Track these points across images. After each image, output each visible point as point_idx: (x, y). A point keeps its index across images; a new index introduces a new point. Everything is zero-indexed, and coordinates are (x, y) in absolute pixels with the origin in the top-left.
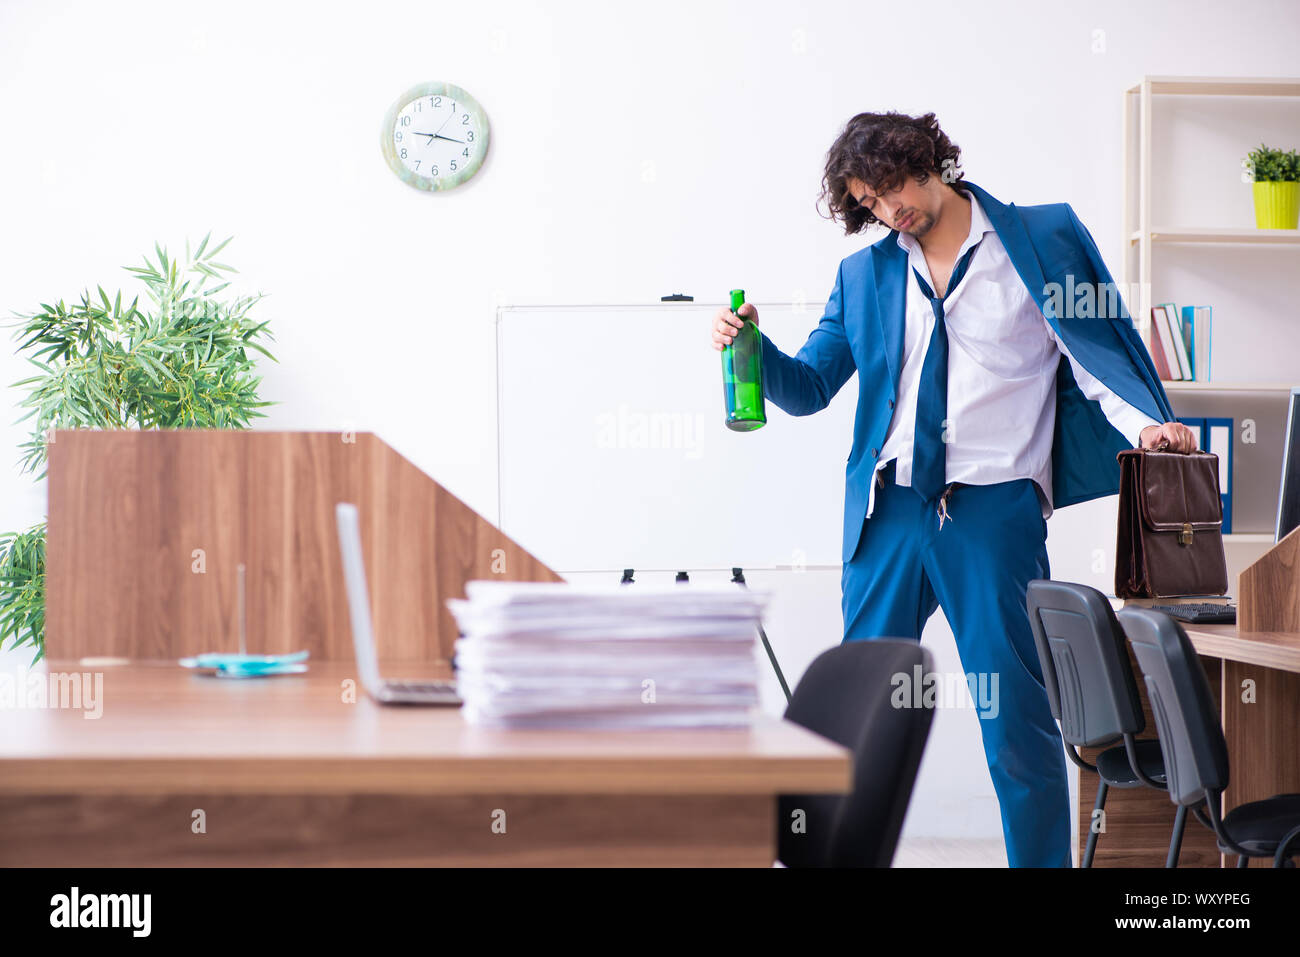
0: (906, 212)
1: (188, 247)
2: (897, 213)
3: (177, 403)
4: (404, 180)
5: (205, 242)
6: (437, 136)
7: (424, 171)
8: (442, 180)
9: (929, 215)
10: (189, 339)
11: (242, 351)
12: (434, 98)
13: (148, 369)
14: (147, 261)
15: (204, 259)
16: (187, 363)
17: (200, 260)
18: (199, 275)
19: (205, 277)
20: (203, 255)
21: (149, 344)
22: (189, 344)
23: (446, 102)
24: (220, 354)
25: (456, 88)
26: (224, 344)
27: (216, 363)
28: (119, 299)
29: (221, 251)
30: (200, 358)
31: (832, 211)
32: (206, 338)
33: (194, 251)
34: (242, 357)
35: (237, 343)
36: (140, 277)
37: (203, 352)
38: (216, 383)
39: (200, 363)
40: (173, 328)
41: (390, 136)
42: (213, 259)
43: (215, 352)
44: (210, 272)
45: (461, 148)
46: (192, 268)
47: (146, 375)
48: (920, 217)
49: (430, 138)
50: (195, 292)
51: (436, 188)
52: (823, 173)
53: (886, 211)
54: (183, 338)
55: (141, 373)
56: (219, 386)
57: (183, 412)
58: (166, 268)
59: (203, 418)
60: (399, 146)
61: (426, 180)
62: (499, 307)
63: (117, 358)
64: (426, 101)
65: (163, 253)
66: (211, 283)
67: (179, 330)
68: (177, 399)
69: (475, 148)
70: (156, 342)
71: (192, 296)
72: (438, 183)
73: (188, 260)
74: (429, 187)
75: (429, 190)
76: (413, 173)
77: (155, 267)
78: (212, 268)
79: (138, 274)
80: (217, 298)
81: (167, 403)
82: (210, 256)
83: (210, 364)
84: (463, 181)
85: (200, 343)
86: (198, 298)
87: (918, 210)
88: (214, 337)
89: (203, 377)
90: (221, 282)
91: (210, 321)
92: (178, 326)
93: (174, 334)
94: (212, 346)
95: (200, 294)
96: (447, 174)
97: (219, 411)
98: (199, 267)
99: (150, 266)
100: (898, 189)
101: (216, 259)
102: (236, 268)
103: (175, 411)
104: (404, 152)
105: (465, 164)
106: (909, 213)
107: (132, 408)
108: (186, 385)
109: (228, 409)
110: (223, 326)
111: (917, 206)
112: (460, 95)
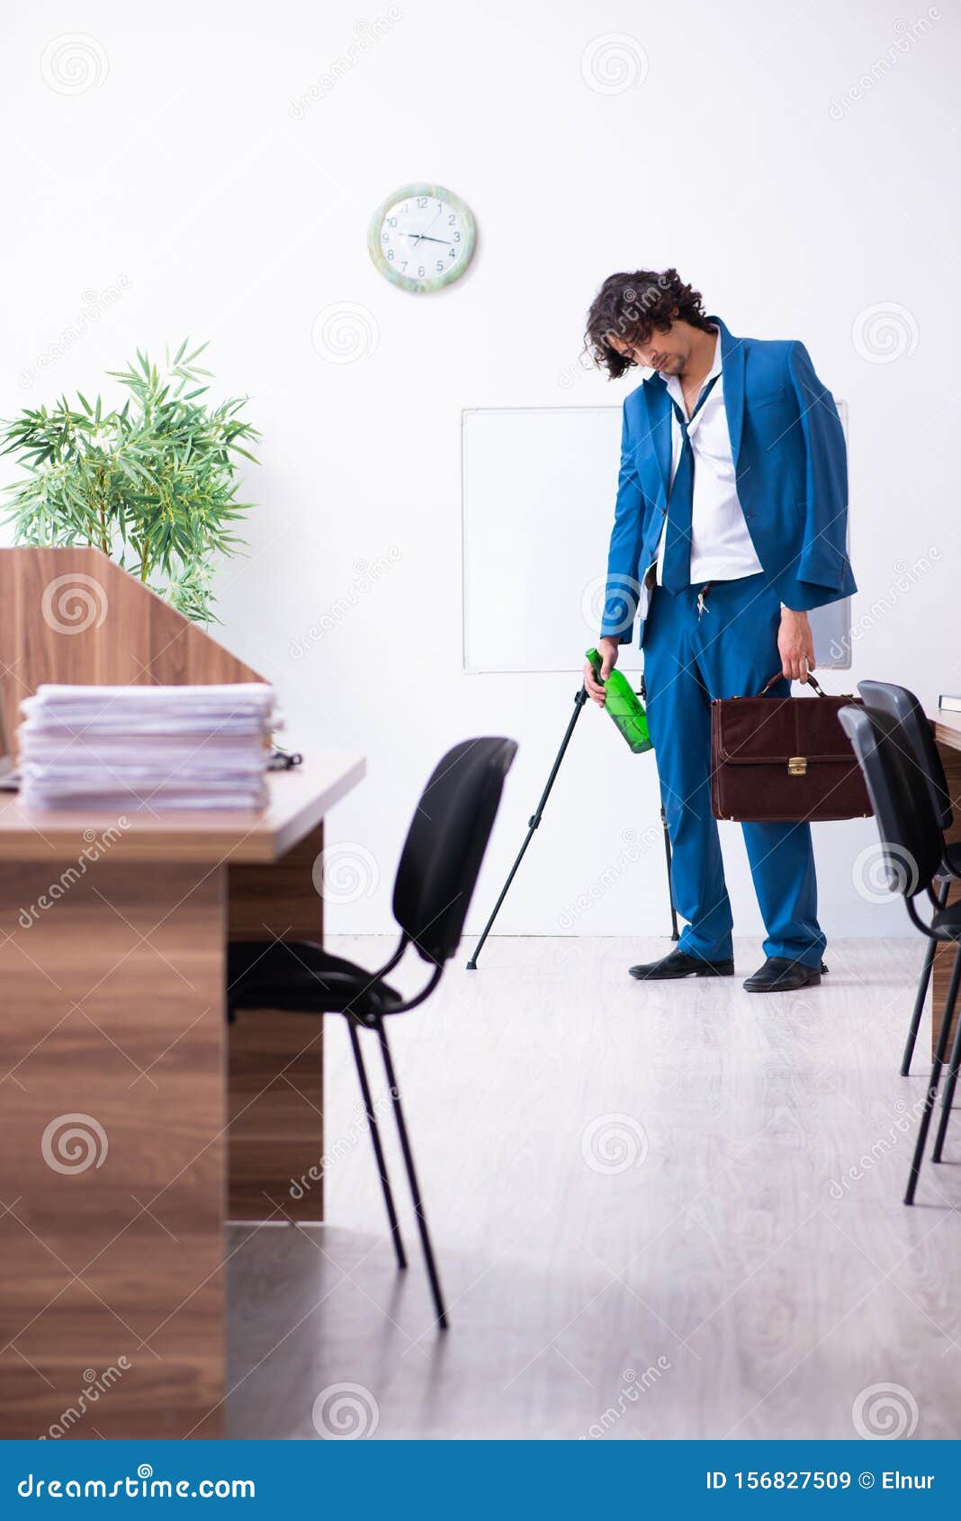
0: (661, 357)
1: (168, 352)
2: (653, 360)
3: (158, 506)
4: (392, 281)
5: (184, 347)
6: (423, 237)
7: (411, 272)
8: (428, 281)
9: (680, 357)
10: (170, 442)
11: (224, 452)
12: (420, 198)
13: (129, 473)
14: (131, 368)
15: (184, 363)
16: (170, 466)
17: (179, 364)
18: (179, 380)
19: (183, 384)
20: (184, 358)
21: (130, 448)
22: (170, 447)
23: (432, 202)
24: (199, 457)
25: (442, 188)
26: (204, 447)
27: (194, 467)
28: (99, 403)
29: (199, 356)
30: (180, 460)
31: (597, 361)
32: (186, 441)
33: (173, 357)
34: (222, 459)
35: (218, 446)
36: (123, 382)
37: (183, 455)
38: (193, 487)
39: (179, 466)
40: (154, 432)
41: (377, 237)
42: (191, 364)
43: (194, 455)
44: (188, 376)
45: (447, 249)
46: (171, 373)
47: (128, 479)
48: (673, 360)
49: (416, 239)
50: (176, 396)
51: (423, 289)
52: (585, 329)
53: (643, 357)
54: (164, 442)
55: (121, 476)
56: (196, 489)
57: (164, 514)
58: (147, 372)
59: (183, 520)
60: (386, 248)
61: (413, 281)
62: (463, 411)
63: (98, 462)
64: (411, 202)
65: (144, 359)
66: (191, 387)
67: (161, 433)
68: (158, 502)
69: (462, 249)
70: (137, 446)
71: (173, 400)
72: (425, 284)
73: (168, 366)
74: (415, 288)
75: (415, 290)
76: (399, 275)
77: (136, 370)
78: (190, 372)
79: (122, 379)
80: (197, 402)
81: (149, 506)
82: (189, 360)
83: (189, 467)
84: (450, 281)
85: (181, 446)
86: (179, 402)
87: (670, 354)
88: (193, 440)
89: (181, 480)
90: (198, 387)
91: (190, 425)
92: (160, 429)
93: (156, 437)
94: (192, 451)
95: (180, 397)
96: (435, 276)
97: (195, 513)
98: (179, 372)
99: (133, 370)
100: (648, 340)
101: (194, 363)
102: (213, 372)
103: (156, 514)
104: (391, 254)
105: (452, 265)
106: (664, 357)
107: (114, 510)
108: (165, 487)
109: (202, 512)
110: (203, 430)
111: (669, 351)
112: (446, 196)
